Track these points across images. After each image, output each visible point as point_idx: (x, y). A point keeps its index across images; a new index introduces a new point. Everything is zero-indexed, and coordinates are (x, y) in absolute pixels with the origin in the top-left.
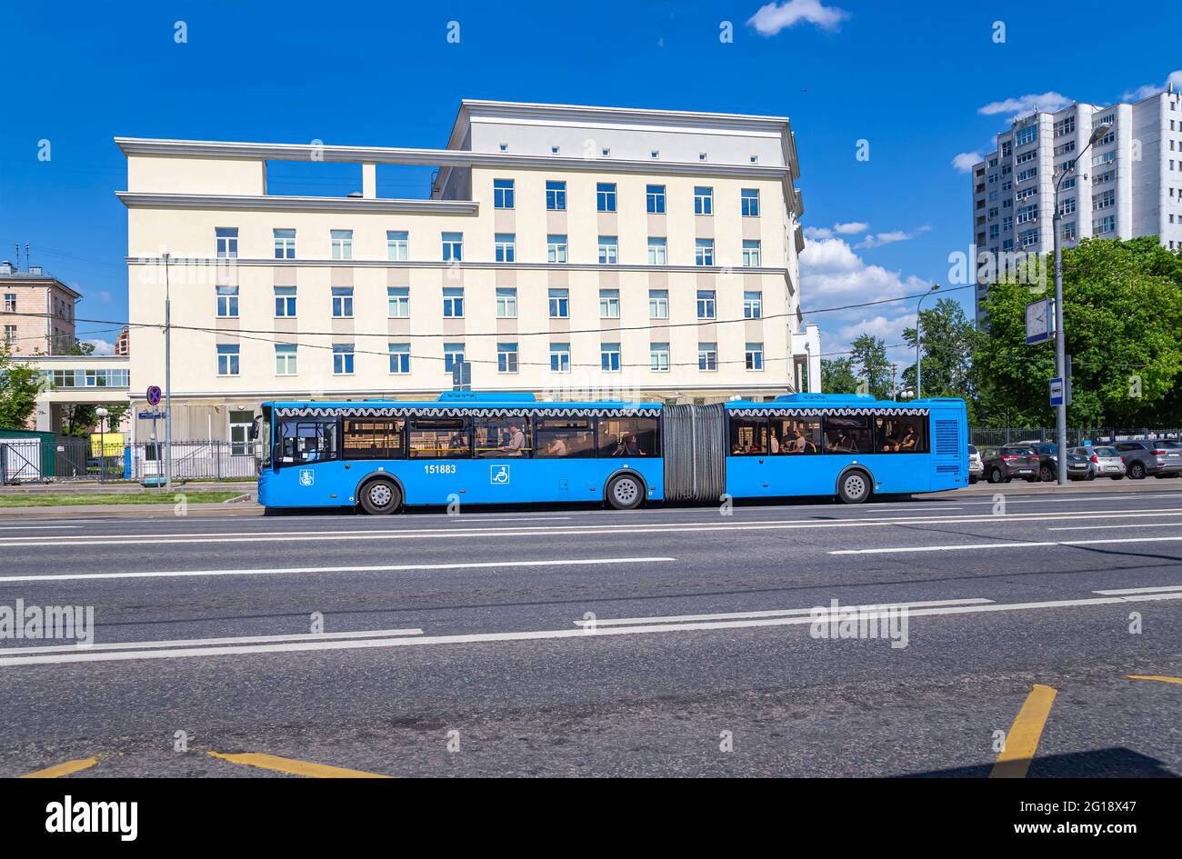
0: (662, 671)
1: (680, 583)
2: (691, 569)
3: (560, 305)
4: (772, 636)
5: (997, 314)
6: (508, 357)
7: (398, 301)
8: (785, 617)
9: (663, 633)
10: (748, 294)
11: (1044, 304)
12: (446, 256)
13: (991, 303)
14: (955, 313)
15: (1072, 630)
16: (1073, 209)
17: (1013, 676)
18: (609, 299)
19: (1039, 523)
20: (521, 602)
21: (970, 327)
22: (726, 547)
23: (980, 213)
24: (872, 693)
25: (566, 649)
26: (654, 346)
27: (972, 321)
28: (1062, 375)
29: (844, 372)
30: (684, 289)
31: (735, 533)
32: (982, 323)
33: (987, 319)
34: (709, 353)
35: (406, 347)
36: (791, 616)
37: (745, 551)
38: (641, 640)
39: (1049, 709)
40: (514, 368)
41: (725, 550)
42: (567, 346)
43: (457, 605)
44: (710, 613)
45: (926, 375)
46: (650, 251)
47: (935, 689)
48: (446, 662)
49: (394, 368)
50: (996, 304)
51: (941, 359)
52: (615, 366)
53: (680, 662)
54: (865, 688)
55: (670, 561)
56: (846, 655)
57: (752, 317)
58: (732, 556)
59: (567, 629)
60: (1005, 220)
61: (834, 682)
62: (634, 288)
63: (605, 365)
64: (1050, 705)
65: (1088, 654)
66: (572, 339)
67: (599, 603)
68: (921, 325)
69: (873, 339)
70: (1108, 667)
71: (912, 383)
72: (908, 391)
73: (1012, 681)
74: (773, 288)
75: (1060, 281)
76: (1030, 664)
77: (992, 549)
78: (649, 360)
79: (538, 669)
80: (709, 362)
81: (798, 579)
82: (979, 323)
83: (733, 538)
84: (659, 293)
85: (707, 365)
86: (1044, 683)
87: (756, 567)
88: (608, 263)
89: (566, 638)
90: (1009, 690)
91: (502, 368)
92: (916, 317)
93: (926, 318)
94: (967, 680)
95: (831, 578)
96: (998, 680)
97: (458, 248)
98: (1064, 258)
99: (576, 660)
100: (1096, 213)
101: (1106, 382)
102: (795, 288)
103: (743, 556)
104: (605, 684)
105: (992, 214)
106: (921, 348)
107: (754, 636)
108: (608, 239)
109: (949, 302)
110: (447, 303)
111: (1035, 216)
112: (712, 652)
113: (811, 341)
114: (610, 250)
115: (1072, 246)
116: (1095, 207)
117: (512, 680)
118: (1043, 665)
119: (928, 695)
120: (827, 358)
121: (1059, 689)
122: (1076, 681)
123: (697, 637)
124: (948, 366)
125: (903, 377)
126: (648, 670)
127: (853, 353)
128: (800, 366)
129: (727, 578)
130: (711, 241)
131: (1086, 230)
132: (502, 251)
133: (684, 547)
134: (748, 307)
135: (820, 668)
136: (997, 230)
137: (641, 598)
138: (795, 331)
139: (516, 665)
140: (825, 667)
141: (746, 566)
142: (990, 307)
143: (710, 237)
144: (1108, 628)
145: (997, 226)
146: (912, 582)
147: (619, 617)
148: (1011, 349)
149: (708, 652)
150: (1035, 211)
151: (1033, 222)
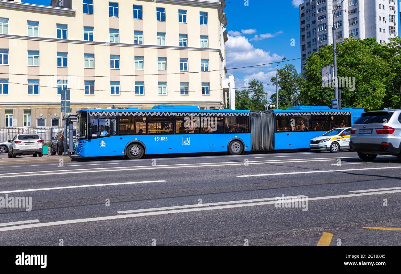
0: (158, 233)
1: (169, 192)
2: (174, 185)
3: (115, 63)
4: (210, 214)
5: (310, 71)
6: (90, 87)
7: (33, 57)
8: (216, 206)
9: (160, 215)
10: (203, 60)
11: (329, 67)
12: (59, 36)
13: (307, 66)
14: (293, 70)
15: (340, 208)
16: (341, 25)
17: (315, 229)
18: (139, 61)
19: (328, 162)
20: (91, 204)
21: (299, 77)
22: (190, 175)
23: (303, 26)
24: (253, 239)
25: (113, 225)
26: (160, 83)
27: (300, 74)
28: (337, 98)
29: (245, 96)
30: (174, 57)
31: (195, 168)
32: (304, 75)
33: (306, 73)
34: (185, 87)
35: (38, 81)
36: (219, 205)
37: (199, 177)
38: (149, 219)
39: (330, 243)
40: (92, 92)
41: (190, 176)
42: (118, 82)
43: (58, 206)
44: (182, 205)
45: (281, 98)
46: (158, 39)
47: (281, 236)
48: (51, 234)
49: (30, 91)
50: (310, 67)
51: (287, 91)
52: (142, 92)
53: (167, 228)
54: (250, 237)
55: (164, 182)
56: (242, 222)
57: (205, 71)
58: (193, 179)
59: (113, 215)
60: (313, 30)
61: (237, 235)
62: (151, 56)
63: (137, 92)
64: (330, 241)
65: (347, 218)
66: (121, 79)
67: (130, 202)
68: (278, 75)
69: (258, 82)
70: (355, 224)
71: (275, 101)
72: (273, 104)
73: (314, 231)
74: (214, 57)
75: (335, 57)
76: (323, 224)
77: (308, 174)
78: (158, 90)
79: (99, 235)
80: (185, 91)
81: (223, 188)
82: (303, 75)
83: (194, 171)
84: (162, 59)
85: (184, 92)
86: (328, 232)
87: (204, 183)
88: (138, 44)
89: (113, 220)
90: (313, 235)
91: (87, 92)
92: (276, 72)
93: (280, 73)
94: (295, 231)
95: (238, 188)
96: (308, 231)
97: (65, 32)
98: (337, 46)
99: (117, 229)
100: (350, 27)
101: (355, 101)
102: (223, 58)
103: (198, 179)
104: (131, 240)
105: (308, 27)
106: (278, 86)
107: (202, 215)
108: (139, 32)
109: (290, 66)
110: (59, 60)
111: (326, 28)
112: (182, 223)
113: (231, 82)
114: (139, 37)
115: (341, 42)
116: (350, 25)
117: (85, 241)
118: (328, 224)
119: (278, 239)
120: (238, 90)
121: (334, 234)
122: (341, 230)
123: (175, 217)
124: (290, 94)
125: (271, 98)
126: (152, 233)
127: (249, 87)
128: (226, 93)
129: (190, 189)
130: (186, 36)
131: (346, 35)
132: (87, 35)
133: (172, 175)
134: (203, 66)
135: (231, 228)
136: (310, 34)
137: (150, 199)
138: (224, 77)
139: (88, 233)
140: (233, 228)
141: (200, 183)
142: (307, 68)
143: (186, 33)
144: (355, 207)
145: (310, 32)
146: (273, 189)
147: (139, 208)
148: (316, 87)
149: (180, 223)
150: (325, 26)
151: (325, 31)
